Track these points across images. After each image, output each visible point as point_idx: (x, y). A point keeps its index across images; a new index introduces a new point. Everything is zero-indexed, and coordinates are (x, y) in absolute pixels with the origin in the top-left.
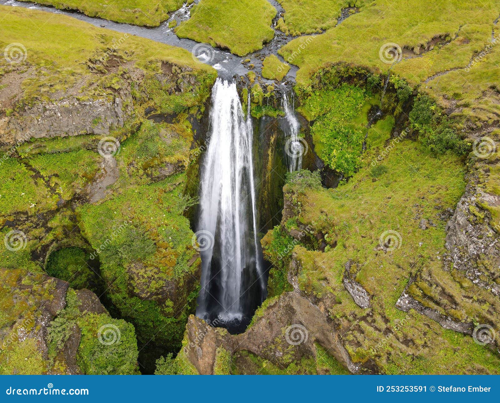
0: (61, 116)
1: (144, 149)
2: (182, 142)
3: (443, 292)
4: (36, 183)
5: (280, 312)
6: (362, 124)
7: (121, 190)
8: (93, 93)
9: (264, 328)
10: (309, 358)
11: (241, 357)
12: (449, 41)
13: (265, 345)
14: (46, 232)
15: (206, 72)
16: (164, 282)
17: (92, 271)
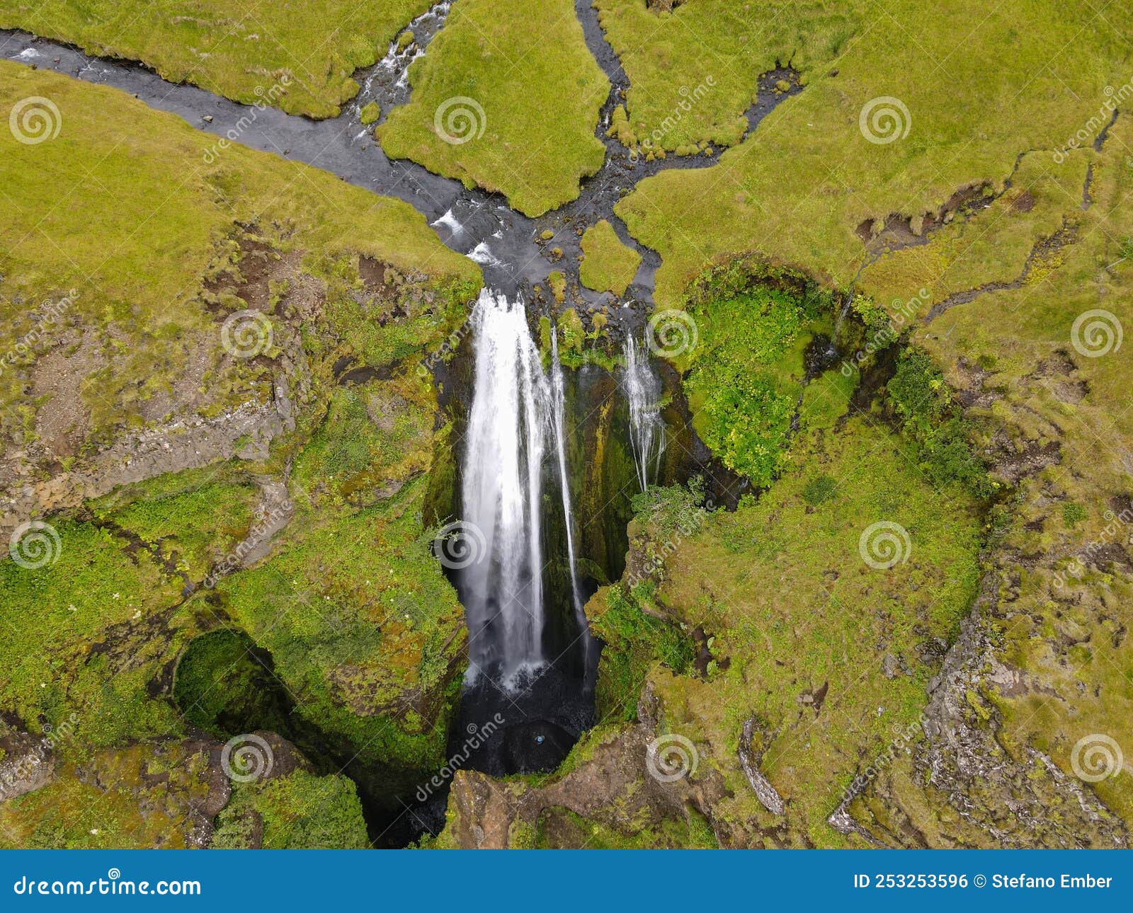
0: (171, 446)
1: (340, 458)
2: (415, 419)
3: (908, 823)
4: (135, 561)
5: (624, 758)
6: (793, 375)
7: (301, 536)
8: (229, 389)
9: (594, 778)
10: (676, 820)
11: (553, 815)
12: (990, 199)
13: (596, 804)
14: (167, 641)
15: (458, 277)
16: (400, 690)
17: (257, 664)
